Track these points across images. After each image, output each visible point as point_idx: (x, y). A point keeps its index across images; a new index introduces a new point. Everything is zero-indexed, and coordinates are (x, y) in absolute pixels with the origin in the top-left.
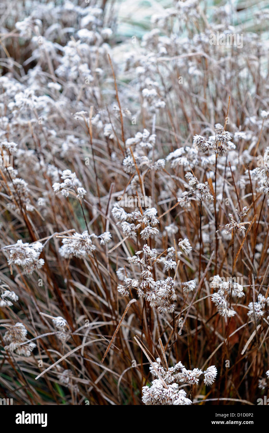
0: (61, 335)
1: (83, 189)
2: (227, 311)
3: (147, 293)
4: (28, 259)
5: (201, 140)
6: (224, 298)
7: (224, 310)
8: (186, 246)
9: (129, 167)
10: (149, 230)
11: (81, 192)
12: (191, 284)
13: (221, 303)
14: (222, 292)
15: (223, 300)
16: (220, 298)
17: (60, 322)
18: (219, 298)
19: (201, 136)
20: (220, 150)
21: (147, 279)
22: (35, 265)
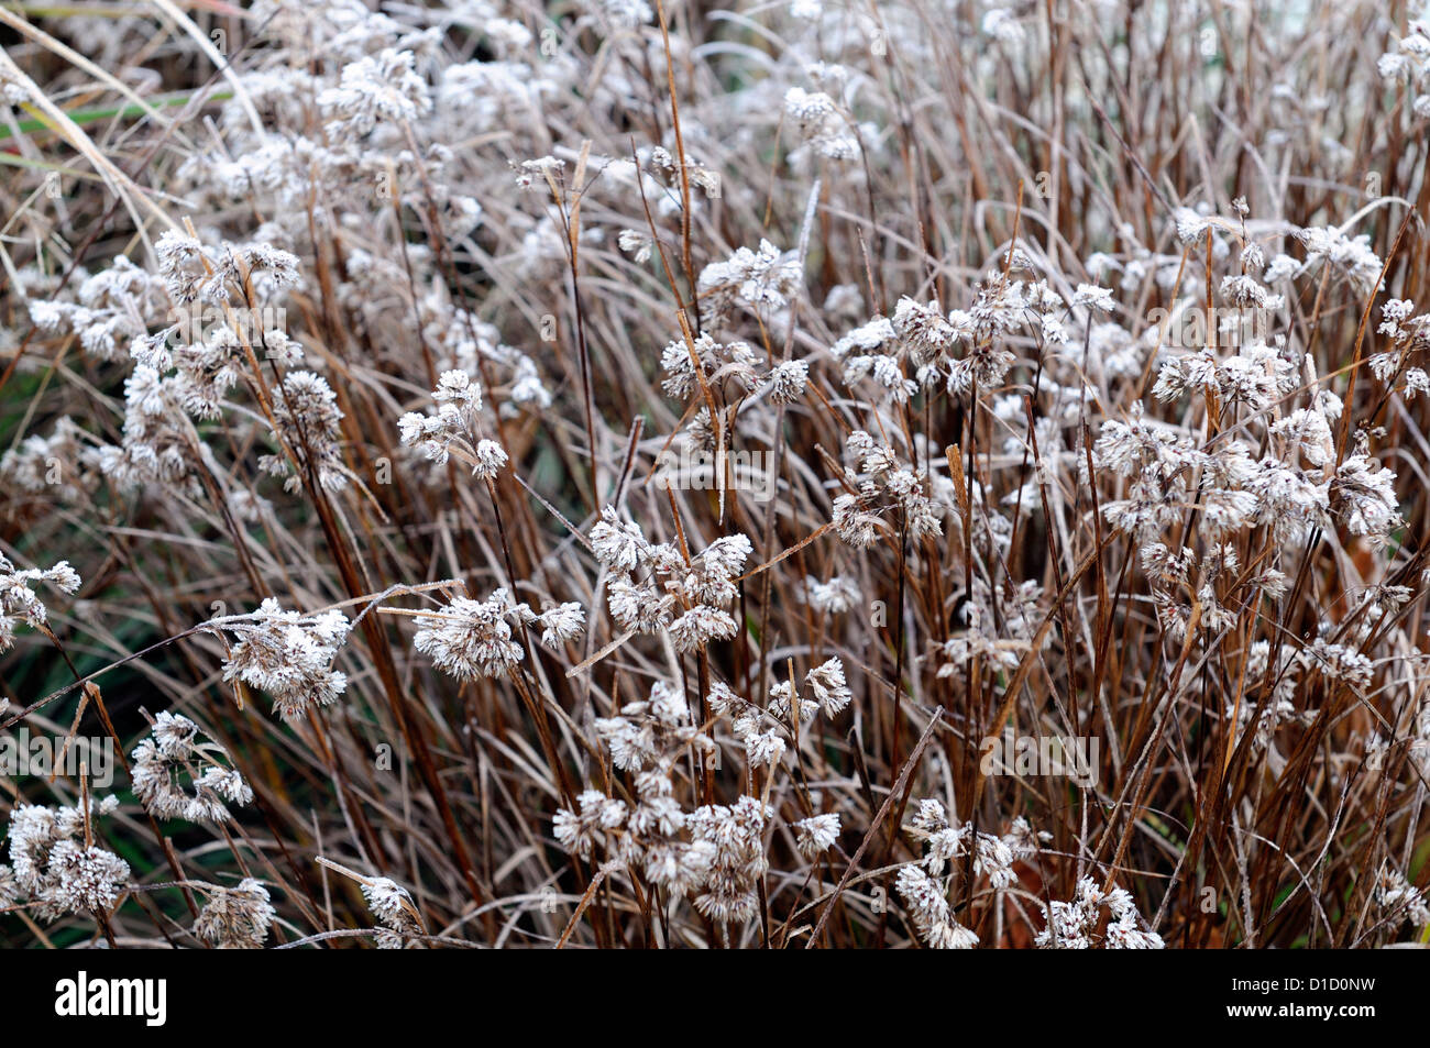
0: (383, 939)
1: (496, 446)
2: (948, 931)
3: (653, 850)
4: (286, 671)
5: (918, 320)
6: (939, 885)
7: (937, 928)
8: (830, 687)
9: (680, 377)
10: (700, 622)
11: (489, 455)
12: (822, 827)
13: (924, 903)
14: (937, 864)
15: (935, 894)
16: (926, 884)
17: (383, 898)
18: (920, 883)
19: (918, 306)
20: (981, 360)
21: (655, 802)
22: (315, 690)
